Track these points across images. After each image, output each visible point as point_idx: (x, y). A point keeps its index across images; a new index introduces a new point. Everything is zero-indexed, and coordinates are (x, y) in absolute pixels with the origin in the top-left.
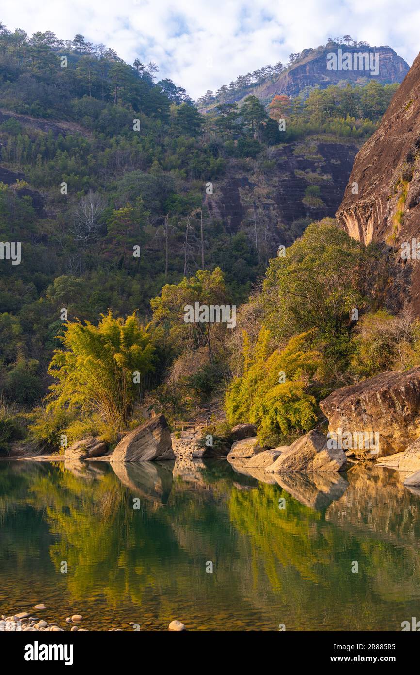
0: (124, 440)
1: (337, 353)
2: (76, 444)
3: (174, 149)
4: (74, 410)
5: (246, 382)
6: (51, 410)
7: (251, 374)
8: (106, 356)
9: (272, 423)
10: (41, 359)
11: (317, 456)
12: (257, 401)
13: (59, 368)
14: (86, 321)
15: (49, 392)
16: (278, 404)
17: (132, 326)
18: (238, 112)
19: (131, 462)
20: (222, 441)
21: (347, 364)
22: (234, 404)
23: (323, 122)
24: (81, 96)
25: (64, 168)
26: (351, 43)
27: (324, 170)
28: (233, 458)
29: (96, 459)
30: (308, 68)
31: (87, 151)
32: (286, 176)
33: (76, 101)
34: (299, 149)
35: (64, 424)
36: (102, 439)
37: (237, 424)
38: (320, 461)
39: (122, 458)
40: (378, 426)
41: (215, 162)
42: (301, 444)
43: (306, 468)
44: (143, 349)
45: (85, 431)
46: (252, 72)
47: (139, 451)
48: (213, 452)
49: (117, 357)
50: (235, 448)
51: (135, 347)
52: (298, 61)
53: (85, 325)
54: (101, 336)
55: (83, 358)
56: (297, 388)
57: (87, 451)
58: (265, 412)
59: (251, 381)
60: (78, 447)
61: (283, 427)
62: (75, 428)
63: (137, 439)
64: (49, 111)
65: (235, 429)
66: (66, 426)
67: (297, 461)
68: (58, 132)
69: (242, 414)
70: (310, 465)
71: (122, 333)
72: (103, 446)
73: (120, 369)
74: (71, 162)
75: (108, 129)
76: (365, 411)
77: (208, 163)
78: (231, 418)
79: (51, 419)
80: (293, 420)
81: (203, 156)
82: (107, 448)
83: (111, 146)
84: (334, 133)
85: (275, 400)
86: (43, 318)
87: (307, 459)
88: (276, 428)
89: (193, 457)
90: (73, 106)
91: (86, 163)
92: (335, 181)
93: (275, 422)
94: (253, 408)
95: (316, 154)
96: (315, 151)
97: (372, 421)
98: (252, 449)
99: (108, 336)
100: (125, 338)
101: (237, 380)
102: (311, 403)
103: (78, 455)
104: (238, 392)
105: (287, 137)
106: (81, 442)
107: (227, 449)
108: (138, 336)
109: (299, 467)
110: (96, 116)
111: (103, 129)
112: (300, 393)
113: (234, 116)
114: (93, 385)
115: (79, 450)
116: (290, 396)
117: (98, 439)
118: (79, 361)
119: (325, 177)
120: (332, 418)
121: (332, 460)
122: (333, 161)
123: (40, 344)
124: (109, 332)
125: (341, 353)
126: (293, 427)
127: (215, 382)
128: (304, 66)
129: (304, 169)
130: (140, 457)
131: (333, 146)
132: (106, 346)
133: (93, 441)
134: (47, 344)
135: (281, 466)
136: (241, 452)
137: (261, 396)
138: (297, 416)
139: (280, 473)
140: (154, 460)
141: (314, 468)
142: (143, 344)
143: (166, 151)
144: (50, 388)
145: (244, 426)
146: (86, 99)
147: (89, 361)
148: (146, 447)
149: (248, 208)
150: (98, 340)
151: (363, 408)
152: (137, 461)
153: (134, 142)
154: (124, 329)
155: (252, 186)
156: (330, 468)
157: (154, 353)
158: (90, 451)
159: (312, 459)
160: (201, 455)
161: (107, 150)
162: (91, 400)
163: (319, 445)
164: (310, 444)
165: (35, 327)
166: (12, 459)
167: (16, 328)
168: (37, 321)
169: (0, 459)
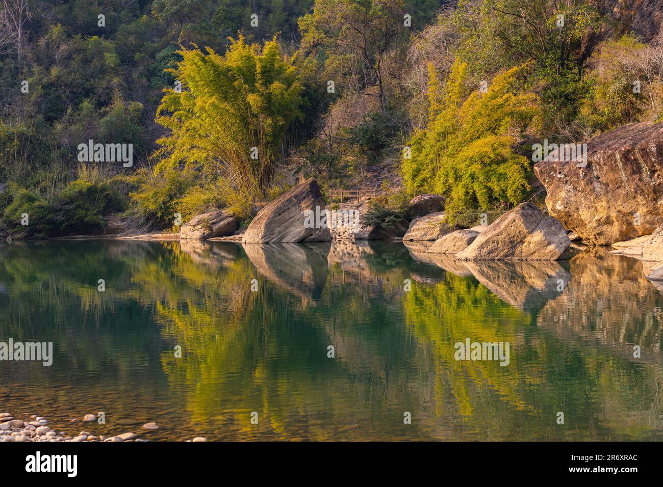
0: (261, 214)
1: (561, 97)
2: (195, 219)
4: (191, 172)
5: (432, 135)
6: (161, 171)
7: (439, 125)
8: (235, 98)
9: (467, 193)
10: (145, 102)
11: (528, 239)
12: (447, 163)
13: (170, 114)
14: (208, 49)
15: (158, 147)
16: (476, 167)
17: (273, 55)
19: (271, 243)
20: (396, 217)
21: (575, 112)
22: (414, 166)
28: (412, 240)
29: (222, 239)
35: (179, 190)
36: (231, 213)
37: (417, 195)
38: (532, 245)
39: (259, 239)
40: (616, 198)
42: (506, 222)
43: (513, 254)
44: (288, 88)
45: (207, 202)
47: (282, 228)
48: (383, 232)
49: (252, 99)
50: (415, 227)
51: (276, 86)
53: (207, 53)
54: (229, 69)
55: (205, 100)
56: (503, 145)
57: (210, 228)
58: (458, 178)
59: (439, 135)
60: (199, 223)
61: (482, 198)
62: (194, 197)
63: (279, 212)
65: (415, 200)
66: (181, 194)
67: (500, 245)
69: (424, 180)
70: (518, 251)
71: (258, 65)
72: (233, 221)
73: (256, 116)
76: (598, 178)
78: (409, 186)
79: (161, 184)
80: (497, 189)
82: (237, 225)
85: (472, 161)
86: (148, 44)
87: (514, 243)
88: (473, 201)
89: (356, 239)
93: (471, 191)
94: (441, 172)
97: (607, 192)
98: (438, 229)
99: (240, 69)
100: (262, 73)
101: (418, 133)
102: (523, 167)
103: (198, 234)
104: (419, 150)
106: (201, 216)
107: (403, 229)
108: (281, 70)
109: (502, 254)
112: (506, 152)
114: (218, 139)
115: (199, 227)
116: (492, 156)
117: (226, 212)
118: (199, 103)
120: (551, 188)
121: (549, 244)
123: (144, 80)
124: (240, 64)
125: (566, 96)
126: (496, 199)
127: (388, 136)
130: (283, 237)
132: (236, 83)
133: (219, 215)
134: (154, 80)
135: (477, 252)
136: (422, 232)
137: (452, 155)
138: (502, 184)
139: (476, 260)
140: (302, 242)
141: (524, 254)
142: (288, 82)
144: (159, 141)
145: (427, 197)
147: (213, 104)
148: (291, 224)
150: (225, 75)
151: (596, 173)
152: (279, 243)
154: (261, 60)
156: (546, 255)
157: (303, 95)
158: (215, 228)
159: (522, 242)
160: (366, 235)
162: (216, 159)
163: (531, 224)
164: (520, 222)
165: (137, 56)
166: (109, 237)
167: (111, 58)
168: (139, 48)
169: (93, 237)
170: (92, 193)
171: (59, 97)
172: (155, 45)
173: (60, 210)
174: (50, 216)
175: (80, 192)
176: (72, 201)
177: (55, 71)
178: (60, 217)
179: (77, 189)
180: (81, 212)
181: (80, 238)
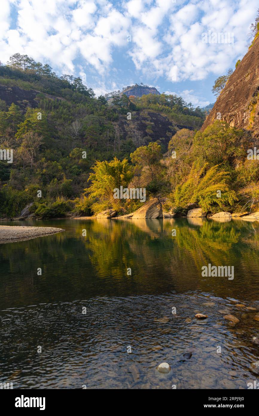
2: (103, 212)
3: (101, 110)
18: (120, 99)
23: (148, 105)
24: (64, 88)
25: (62, 113)
26: (142, 85)
27: (151, 121)
28: (192, 217)
29: (113, 218)
30: (129, 93)
31: (69, 107)
32: (139, 122)
33: (63, 90)
34: (141, 114)
36: (115, 210)
39: (144, 217)
41: (116, 115)
45: (105, 207)
46: (110, 93)
47: (150, 214)
48: (179, 215)
49: (121, 176)
50: (193, 213)
51: (129, 172)
52: (125, 90)
54: (113, 167)
57: (110, 215)
60: (106, 213)
64: (53, 92)
65: (188, 205)
66: (92, 205)
68: (58, 100)
72: (115, 213)
74: (65, 111)
75: (76, 101)
77: (113, 116)
81: (111, 113)
83: (78, 106)
84: (153, 109)
90: (62, 92)
91: (70, 112)
92: (155, 125)
95: (148, 115)
96: (147, 115)
98: (201, 213)
99: (117, 167)
103: (106, 216)
105: (137, 109)
107: (186, 213)
110: (71, 96)
111: (74, 101)
113: (119, 101)
115: (106, 214)
117: (113, 210)
119: (152, 123)
122: (153, 118)
128: (128, 92)
129: (144, 120)
131: (153, 113)
132: (116, 171)
133: (111, 211)
136: (196, 215)
140: (158, 218)
143: (97, 110)
146: (67, 89)
148: (154, 213)
149: (128, 132)
150: (112, 169)
152: (150, 218)
153: (86, 106)
155: (128, 125)
161: (77, 108)
165: (67, 167)
166: (67, 218)
167: (60, 167)
168: (66, 165)
169: (62, 219)
170: (62, 205)
171: (45, 178)
172: (71, 165)
173: (53, 210)
174: (51, 212)
175: (59, 205)
176: (56, 208)
177: (44, 170)
178: (54, 212)
179: (57, 204)
180: (59, 211)
181: (59, 219)
